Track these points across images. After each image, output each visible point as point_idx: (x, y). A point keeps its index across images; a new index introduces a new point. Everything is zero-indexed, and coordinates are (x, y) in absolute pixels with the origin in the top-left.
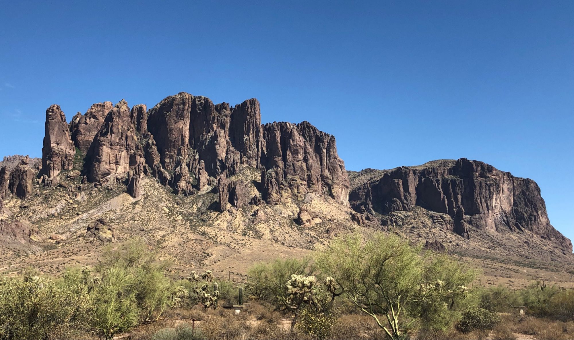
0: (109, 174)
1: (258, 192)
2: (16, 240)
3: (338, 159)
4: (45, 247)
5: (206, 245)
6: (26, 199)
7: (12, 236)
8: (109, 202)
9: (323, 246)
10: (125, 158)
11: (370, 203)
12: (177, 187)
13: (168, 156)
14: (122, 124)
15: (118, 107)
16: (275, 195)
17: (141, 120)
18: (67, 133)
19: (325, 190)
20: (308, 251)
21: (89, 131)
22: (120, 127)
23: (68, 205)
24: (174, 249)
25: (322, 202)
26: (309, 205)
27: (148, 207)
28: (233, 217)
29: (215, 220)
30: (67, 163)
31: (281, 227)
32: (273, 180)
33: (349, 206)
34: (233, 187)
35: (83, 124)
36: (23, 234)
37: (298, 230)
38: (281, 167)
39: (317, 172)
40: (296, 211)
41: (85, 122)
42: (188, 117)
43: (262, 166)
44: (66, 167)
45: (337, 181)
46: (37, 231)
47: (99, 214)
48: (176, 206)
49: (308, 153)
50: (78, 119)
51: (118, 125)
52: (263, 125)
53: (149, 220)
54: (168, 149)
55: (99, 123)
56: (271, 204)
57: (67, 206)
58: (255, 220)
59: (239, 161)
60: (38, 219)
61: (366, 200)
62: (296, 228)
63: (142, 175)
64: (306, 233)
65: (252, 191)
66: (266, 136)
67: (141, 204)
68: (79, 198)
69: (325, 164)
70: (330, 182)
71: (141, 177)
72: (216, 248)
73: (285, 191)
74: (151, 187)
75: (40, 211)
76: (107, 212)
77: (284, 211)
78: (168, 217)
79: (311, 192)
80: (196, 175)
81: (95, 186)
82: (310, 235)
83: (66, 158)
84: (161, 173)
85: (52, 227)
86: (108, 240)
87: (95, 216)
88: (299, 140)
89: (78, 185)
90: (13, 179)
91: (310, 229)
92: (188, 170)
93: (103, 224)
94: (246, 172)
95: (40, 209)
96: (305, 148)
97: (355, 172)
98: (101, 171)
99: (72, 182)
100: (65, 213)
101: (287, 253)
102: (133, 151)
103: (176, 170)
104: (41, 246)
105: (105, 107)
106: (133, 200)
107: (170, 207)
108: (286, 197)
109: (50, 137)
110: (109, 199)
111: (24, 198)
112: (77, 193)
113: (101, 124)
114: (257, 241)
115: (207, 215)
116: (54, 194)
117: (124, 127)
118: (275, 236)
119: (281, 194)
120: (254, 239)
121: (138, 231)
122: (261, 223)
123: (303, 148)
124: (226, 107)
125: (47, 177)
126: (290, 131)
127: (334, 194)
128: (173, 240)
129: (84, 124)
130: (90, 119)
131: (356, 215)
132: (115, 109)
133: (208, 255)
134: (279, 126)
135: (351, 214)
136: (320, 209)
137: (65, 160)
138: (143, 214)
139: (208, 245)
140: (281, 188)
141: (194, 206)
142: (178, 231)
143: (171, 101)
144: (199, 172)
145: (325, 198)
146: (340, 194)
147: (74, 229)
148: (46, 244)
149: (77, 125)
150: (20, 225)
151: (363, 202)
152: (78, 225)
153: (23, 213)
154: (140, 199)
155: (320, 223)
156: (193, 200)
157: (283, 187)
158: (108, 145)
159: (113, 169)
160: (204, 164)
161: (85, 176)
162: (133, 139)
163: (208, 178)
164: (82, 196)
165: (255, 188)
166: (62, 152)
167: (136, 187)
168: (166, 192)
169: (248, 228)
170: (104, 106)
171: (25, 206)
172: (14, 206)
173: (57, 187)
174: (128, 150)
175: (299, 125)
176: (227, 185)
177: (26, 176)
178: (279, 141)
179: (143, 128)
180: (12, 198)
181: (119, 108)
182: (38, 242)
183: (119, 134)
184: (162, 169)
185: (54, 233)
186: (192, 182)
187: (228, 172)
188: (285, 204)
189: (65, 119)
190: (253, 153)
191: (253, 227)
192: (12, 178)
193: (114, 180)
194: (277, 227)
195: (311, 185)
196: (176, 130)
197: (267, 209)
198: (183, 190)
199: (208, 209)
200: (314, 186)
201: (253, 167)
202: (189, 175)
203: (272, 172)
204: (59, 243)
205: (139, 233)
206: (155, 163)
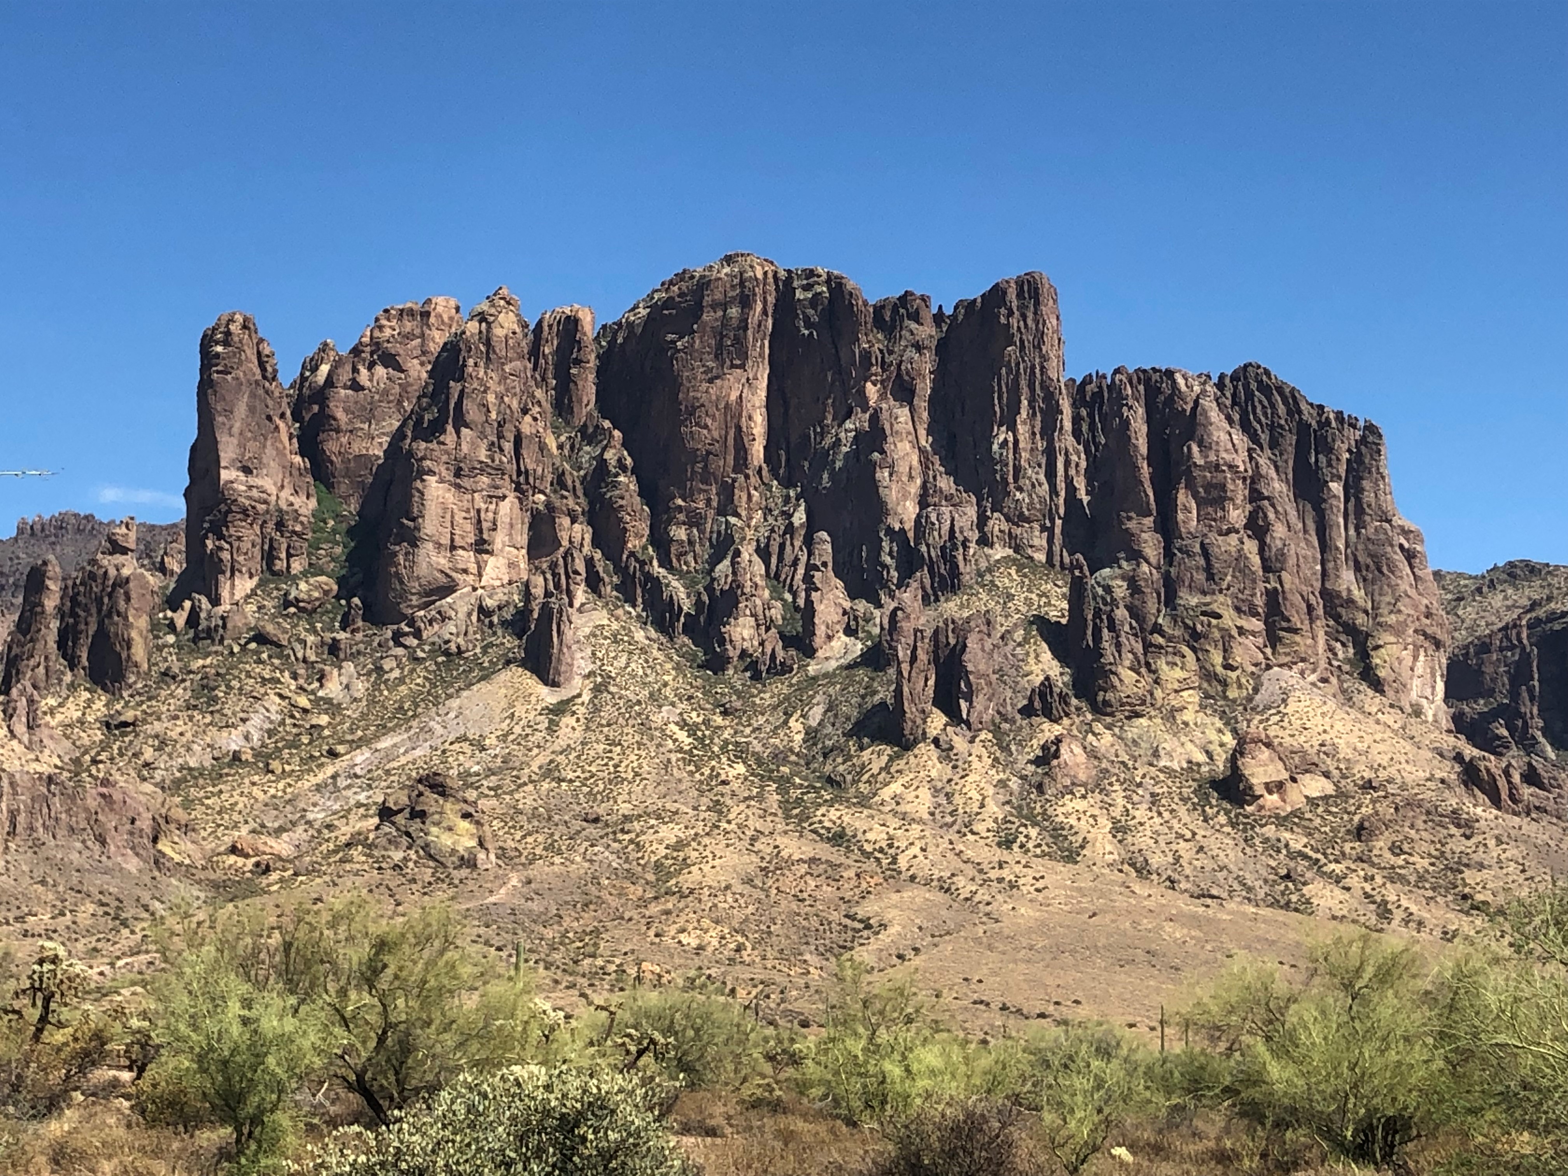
0: (449, 589)
1: (1055, 663)
2: (104, 858)
3: (1396, 521)
4: (216, 885)
5: (853, 883)
6: (125, 694)
7: (89, 843)
8: (454, 703)
9: (1347, 896)
10: (512, 526)
11: (1530, 709)
12: (722, 642)
13: (682, 517)
14: (501, 389)
15: (482, 317)
16: (1128, 676)
17: (573, 371)
18: (282, 425)
19: (1341, 655)
20: (1281, 915)
21: (370, 414)
22: (491, 398)
23: (292, 716)
24: (730, 900)
25: (1331, 704)
26: (1277, 718)
27: (609, 725)
28: (955, 767)
29: (880, 778)
30: (284, 546)
31: (1160, 814)
32: (1121, 613)
33: (1446, 723)
34: (952, 641)
35: (345, 387)
36: (131, 833)
37: (1233, 825)
38: (1153, 561)
39: (1307, 582)
40: (1222, 745)
41: (354, 380)
42: (761, 355)
43: (1071, 554)
44: (280, 565)
45: (1392, 619)
46: (183, 822)
47: (418, 752)
48: (718, 720)
49: (1268, 498)
50: (325, 369)
51: (485, 392)
52: (1074, 381)
53: (617, 779)
54: (682, 486)
55: (409, 384)
56: (1112, 715)
57: (288, 721)
58: (1046, 780)
59: (975, 536)
60: (178, 775)
61: (1514, 695)
62: (1222, 819)
63: (581, 595)
64: (1266, 840)
65: (1031, 660)
66: (1085, 428)
67: (581, 711)
68: (333, 688)
69: (1341, 545)
70: (1361, 620)
71: (577, 604)
72: (895, 897)
73: (1170, 658)
74: (616, 642)
75: (184, 739)
76: (447, 745)
77: (1168, 743)
78: (692, 768)
79: (1281, 666)
80: (795, 595)
81: (397, 637)
82: (1287, 845)
83: (280, 525)
84: (654, 585)
85: (236, 803)
86: (462, 858)
87: (403, 760)
88: (1230, 446)
89: (328, 636)
90: (73, 614)
91: (1282, 821)
92: (763, 572)
93: (443, 794)
94: (1003, 582)
95: (181, 734)
96: (1252, 478)
97: (1460, 575)
98: (418, 578)
99: (304, 624)
100: (279, 750)
101: (1195, 921)
102: (542, 497)
103: (716, 574)
104: (199, 882)
105: (432, 320)
106: (549, 696)
107: (696, 725)
108: (1176, 686)
109: (216, 442)
110: (451, 690)
111: (120, 689)
112: (327, 668)
113: (415, 390)
114: (1064, 870)
115: (848, 758)
116: (236, 672)
117: (506, 399)
118: (1135, 849)
119: (1154, 672)
120: (1046, 861)
121: (577, 825)
122: (1073, 793)
123: (1244, 479)
124: (917, 311)
125: (205, 603)
126: (1188, 408)
127: (1382, 673)
128: (717, 862)
129: (350, 388)
130: (371, 367)
131: (1482, 765)
132: (473, 327)
133: (868, 927)
134: (1141, 388)
135: (1459, 758)
136: (1324, 736)
137: (278, 536)
138: (592, 753)
139: (864, 885)
140: (1151, 645)
141: (792, 723)
142: (733, 826)
143: (692, 292)
144: (808, 579)
145: (1344, 691)
146: (1406, 673)
147: (321, 816)
148: (218, 875)
149: (321, 395)
150: (117, 796)
151: (1501, 705)
152: (337, 799)
153: (115, 747)
154: (575, 693)
155: (1326, 798)
156: (787, 698)
157: (1161, 641)
158: (444, 473)
159: (465, 571)
160: (828, 547)
161: (356, 600)
162: (542, 447)
163: (847, 604)
164: (345, 682)
165: (1045, 646)
166: (265, 502)
167: (561, 642)
168: (678, 664)
169: (1020, 816)
170: (426, 315)
171: (122, 718)
172: (81, 722)
173: (247, 643)
174: (523, 492)
175: (1227, 381)
176: (928, 633)
177: (128, 599)
178: (1144, 450)
179: (580, 401)
180: (72, 687)
181: (489, 324)
182: (188, 866)
183: (488, 430)
184: (657, 570)
185: (244, 830)
186: (780, 622)
187: (927, 582)
188: (1171, 715)
189: (275, 371)
190: (1032, 503)
191: (1038, 810)
192: (72, 608)
193: (469, 615)
194: (1141, 813)
195: (1282, 634)
196: (712, 410)
197: (1095, 734)
198: (744, 654)
199: (848, 735)
200: (1297, 638)
201: (1031, 558)
202: (767, 594)
203: (1113, 578)
204: (267, 870)
205: (578, 832)
206: (630, 545)
